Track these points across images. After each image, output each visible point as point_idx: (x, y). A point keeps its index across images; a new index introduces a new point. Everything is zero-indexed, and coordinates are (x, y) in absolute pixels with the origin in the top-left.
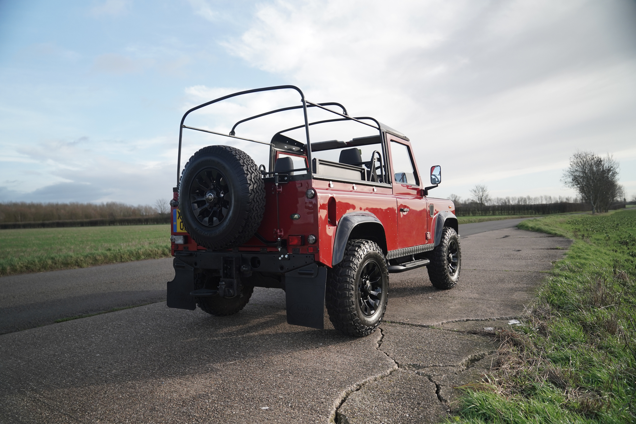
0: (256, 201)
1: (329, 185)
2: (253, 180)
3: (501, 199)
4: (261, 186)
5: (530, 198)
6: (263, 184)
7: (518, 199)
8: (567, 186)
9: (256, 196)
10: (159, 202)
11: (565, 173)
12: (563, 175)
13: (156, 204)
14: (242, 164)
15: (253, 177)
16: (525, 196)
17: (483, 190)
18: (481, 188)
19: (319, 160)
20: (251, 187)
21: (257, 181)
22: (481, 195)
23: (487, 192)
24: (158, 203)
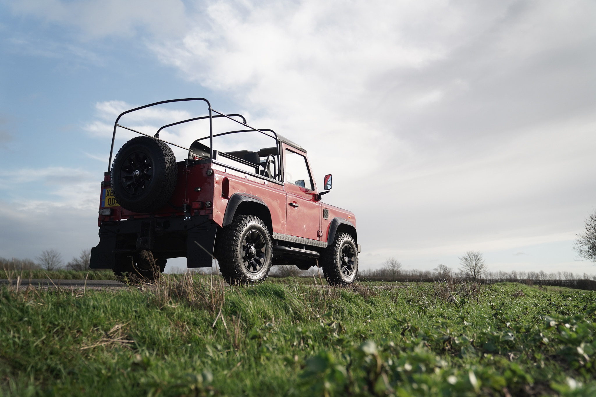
0: (170, 176)
1: (225, 170)
2: (169, 161)
3: (505, 274)
4: (175, 166)
5: (545, 274)
6: (177, 165)
7: (528, 274)
8: (583, 256)
9: (170, 172)
10: (47, 255)
11: (579, 239)
12: (577, 242)
13: (42, 257)
14: (162, 149)
15: (169, 158)
16: (537, 271)
17: (477, 259)
18: (474, 255)
19: (219, 152)
20: (167, 165)
21: (173, 169)
22: (474, 265)
23: (481, 261)
24: (45, 256)
